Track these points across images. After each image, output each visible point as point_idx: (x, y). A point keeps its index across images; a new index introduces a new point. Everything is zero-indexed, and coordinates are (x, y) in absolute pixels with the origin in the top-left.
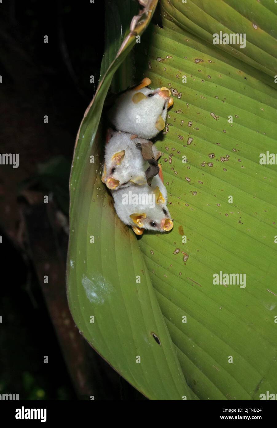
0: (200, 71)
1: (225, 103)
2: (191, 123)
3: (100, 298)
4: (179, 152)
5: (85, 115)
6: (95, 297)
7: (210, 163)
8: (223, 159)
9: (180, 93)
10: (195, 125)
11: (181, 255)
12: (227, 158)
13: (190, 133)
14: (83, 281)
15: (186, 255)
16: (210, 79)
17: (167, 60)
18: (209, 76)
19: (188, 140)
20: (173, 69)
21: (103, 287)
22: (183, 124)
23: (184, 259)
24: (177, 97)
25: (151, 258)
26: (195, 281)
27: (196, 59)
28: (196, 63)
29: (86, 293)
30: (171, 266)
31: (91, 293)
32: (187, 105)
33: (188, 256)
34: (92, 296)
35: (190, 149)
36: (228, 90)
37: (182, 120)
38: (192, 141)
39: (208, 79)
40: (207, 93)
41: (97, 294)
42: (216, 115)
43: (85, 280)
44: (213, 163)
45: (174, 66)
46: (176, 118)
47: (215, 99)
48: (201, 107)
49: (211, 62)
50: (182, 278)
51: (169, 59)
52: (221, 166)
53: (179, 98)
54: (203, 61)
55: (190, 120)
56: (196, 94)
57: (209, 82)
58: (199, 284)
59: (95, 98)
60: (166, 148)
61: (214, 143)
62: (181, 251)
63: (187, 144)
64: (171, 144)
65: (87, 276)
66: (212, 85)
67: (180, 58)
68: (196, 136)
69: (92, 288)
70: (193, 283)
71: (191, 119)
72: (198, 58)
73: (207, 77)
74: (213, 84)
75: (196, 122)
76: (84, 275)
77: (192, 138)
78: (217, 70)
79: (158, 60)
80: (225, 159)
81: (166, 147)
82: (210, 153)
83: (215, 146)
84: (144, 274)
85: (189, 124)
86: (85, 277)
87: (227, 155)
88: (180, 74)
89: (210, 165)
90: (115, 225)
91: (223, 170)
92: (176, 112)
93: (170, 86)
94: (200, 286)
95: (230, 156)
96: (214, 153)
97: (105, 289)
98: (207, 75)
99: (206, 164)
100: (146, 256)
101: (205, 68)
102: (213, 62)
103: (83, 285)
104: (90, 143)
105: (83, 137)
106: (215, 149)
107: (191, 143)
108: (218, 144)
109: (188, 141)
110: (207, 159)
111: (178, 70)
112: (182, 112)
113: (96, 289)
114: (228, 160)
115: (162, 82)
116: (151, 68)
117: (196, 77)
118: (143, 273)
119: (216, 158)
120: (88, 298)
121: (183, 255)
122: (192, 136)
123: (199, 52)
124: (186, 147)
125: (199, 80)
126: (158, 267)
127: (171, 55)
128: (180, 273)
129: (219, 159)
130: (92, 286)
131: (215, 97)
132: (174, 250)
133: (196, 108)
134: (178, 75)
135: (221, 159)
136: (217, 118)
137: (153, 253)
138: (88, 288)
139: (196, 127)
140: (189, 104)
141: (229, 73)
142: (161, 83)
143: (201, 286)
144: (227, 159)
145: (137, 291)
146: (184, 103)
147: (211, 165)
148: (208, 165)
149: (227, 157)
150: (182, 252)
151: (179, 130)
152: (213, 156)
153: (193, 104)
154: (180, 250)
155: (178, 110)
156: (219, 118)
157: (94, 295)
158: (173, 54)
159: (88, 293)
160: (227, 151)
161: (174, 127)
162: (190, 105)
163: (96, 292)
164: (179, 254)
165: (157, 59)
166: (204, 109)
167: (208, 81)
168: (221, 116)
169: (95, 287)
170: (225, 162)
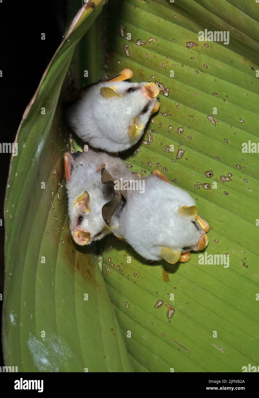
0: (193, 59)
1: (226, 102)
2: (182, 130)
3: (53, 365)
4: (165, 169)
5: (24, 117)
6: (46, 363)
7: (207, 184)
8: (223, 179)
9: (167, 89)
10: (188, 132)
11: (165, 309)
12: (229, 177)
13: (181, 143)
14: (29, 342)
15: (172, 309)
16: (207, 70)
17: (150, 43)
18: (205, 66)
19: (178, 153)
20: (158, 55)
21: (57, 351)
22: (171, 130)
23: (168, 314)
24: (164, 94)
25: (126, 313)
26: (183, 345)
27: (188, 42)
28: (188, 47)
29: (34, 359)
30: (152, 324)
31: (41, 359)
32: (177, 106)
33: (174, 311)
34: (42, 362)
35: (180, 165)
36: (231, 84)
37: (170, 126)
38: (182, 154)
39: (204, 69)
40: (203, 89)
41: (50, 361)
42: (215, 119)
43: (33, 341)
44: (210, 184)
45: (160, 52)
46: (162, 122)
47: (212, 96)
48: (195, 108)
49: (208, 46)
50: (165, 341)
51: (153, 43)
52: (220, 188)
53: (166, 95)
54: (197, 45)
55: (180, 126)
56: (189, 91)
57: (206, 74)
58: (187, 348)
59: (38, 93)
60: (149, 164)
61: (212, 157)
62: (165, 303)
63: (176, 158)
64: (155, 157)
65: (35, 336)
66: (210, 78)
67: (168, 41)
68: (189, 147)
69: (43, 352)
70: (180, 347)
71: (182, 125)
72: (191, 42)
73: (203, 67)
74: (211, 76)
75: (188, 128)
76: (30, 334)
77: (184, 151)
78: (216, 58)
79: (138, 44)
80: (227, 179)
81: (149, 162)
82: (207, 170)
83: (213, 161)
84: (114, 334)
85: (180, 132)
86: (32, 338)
87: (229, 173)
88: (168, 62)
89: (206, 187)
90: (76, 268)
91: (223, 194)
92: (163, 115)
93: (155, 79)
94: (188, 352)
95: (233, 175)
96: (211, 171)
97: (60, 353)
98: (202, 64)
99: (200, 186)
100: (119, 310)
101: (200, 54)
102: (210, 46)
103: (29, 347)
104: (35, 154)
105: (24, 146)
106: (213, 165)
107: (181, 157)
108: (218, 158)
109: (177, 155)
110: (201, 179)
111: (165, 58)
112: (170, 115)
113: (47, 353)
114: (231, 180)
115: (144, 73)
116: (129, 54)
117: (189, 68)
118: (113, 332)
119: (214, 177)
120: (36, 365)
121: (168, 309)
122: (184, 147)
123: (193, 33)
124: (175, 161)
125: (192, 71)
126: (135, 325)
127: (155, 37)
128: (163, 334)
129: (219, 178)
130: (43, 349)
131: (213, 94)
132: (156, 302)
133: (188, 109)
134: (165, 65)
135: (221, 179)
136: (217, 123)
137: (129, 306)
138: (36, 352)
139: (188, 135)
140: (180, 104)
141: (232, 62)
142: (141, 75)
143: (190, 352)
144: (229, 179)
145: (105, 357)
146: (173, 102)
147: (208, 187)
148: (204, 188)
149: (230, 175)
150: (165, 305)
151: (166, 138)
152: (210, 174)
153: (184, 104)
154: (163, 302)
155: (165, 112)
156: (219, 123)
157: (45, 361)
158: (158, 35)
159: (37, 359)
160: (228, 168)
161: (159, 136)
162: (181, 106)
163: (47, 357)
164: (162, 307)
165: (136, 43)
166: (200, 111)
167: (204, 72)
168: (221, 120)
169: (46, 351)
170: (226, 183)
